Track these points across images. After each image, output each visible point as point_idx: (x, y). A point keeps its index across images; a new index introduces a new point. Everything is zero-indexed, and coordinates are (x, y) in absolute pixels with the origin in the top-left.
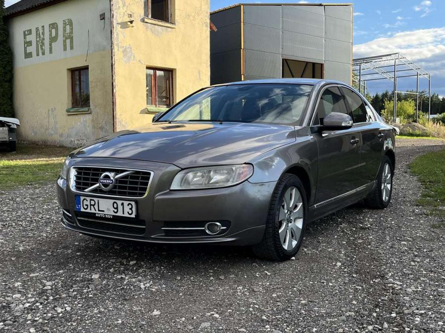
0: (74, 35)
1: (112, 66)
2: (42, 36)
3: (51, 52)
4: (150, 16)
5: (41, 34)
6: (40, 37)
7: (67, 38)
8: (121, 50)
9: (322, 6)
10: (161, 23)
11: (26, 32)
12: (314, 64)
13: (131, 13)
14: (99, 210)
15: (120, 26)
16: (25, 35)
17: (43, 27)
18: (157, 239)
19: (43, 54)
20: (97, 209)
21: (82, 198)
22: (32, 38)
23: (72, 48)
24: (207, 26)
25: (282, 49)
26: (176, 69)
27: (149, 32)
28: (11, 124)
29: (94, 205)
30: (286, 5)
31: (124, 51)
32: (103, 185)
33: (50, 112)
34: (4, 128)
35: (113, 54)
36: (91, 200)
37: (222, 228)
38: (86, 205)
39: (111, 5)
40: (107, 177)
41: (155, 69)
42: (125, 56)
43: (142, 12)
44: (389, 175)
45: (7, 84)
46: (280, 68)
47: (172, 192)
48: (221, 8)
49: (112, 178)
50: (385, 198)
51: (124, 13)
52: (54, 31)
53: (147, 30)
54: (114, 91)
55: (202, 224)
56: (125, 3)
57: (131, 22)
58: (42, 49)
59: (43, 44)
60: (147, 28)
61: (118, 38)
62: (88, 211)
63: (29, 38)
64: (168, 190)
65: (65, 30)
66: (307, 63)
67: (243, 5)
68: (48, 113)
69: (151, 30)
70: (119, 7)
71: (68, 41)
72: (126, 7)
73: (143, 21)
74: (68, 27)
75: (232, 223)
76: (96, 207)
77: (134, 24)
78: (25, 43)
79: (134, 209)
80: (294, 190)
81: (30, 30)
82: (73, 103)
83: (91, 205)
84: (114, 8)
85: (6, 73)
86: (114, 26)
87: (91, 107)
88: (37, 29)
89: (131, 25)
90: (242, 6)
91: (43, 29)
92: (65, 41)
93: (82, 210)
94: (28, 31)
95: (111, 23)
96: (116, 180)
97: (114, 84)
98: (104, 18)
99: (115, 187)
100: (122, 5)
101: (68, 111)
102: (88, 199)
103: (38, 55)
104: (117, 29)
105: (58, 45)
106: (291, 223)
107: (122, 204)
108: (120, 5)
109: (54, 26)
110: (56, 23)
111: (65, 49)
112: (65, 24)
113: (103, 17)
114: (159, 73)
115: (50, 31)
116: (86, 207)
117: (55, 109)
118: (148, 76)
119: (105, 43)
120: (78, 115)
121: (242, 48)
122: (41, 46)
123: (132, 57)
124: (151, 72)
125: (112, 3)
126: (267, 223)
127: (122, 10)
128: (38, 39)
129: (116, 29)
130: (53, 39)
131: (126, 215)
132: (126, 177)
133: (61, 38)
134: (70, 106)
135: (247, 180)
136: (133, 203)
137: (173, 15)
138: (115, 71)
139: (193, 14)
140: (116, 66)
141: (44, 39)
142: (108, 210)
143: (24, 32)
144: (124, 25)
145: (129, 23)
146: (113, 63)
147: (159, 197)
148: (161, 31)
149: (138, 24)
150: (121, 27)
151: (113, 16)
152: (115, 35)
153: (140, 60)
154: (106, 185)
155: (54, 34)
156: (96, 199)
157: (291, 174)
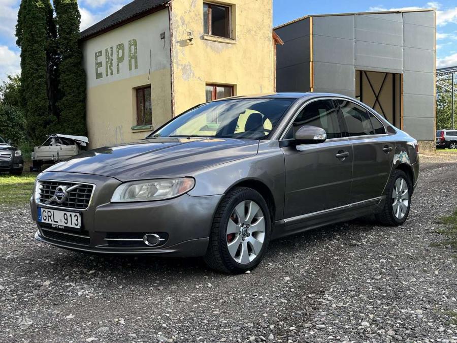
0: (138, 55)
1: (171, 83)
2: (110, 57)
3: (118, 72)
4: (210, 33)
5: (110, 55)
6: (109, 58)
7: (132, 58)
8: (180, 67)
9: (400, 13)
10: (220, 40)
11: (97, 54)
12: (394, 75)
13: (190, 31)
14: (54, 222)
15: (179, 44)
16: (96, 57)
17: (112, 48)
18: (101, 249)
19: (112, 74)
20: (53, 220)
21: (42, 210)
22: (102, 59)
23: (136, 67)
24: (269, 40)
25: (355, 60)
26: (236, 85)
27: (209, 49)
28: (80, 142)
29: (50, 216)
30: (359, 14)
31: (184, 69)
32: (58, 197)
33: (118, 130)
34: (73, 146)
35: (172, 72)
36: (48, 211)
37: (160, 240)
38: (46, 216)
39: (170, 24)
40: (61, 190)
41: (215, 85)
42: (184, 74)
43: (201, 29)
44: (406, 191)
45: (81, 104)
46: (353, 80)
47: (113, 204)
48: (291, 21)
49: (64, 191)
50: (400, 215)
51: (183, 32)
52: (121, 51)
53: (207, 48)
54: (173, 108)
55: (140, 235)
56: (184, 21)
57: (190, 40)
58: (110, 69)
59: (111, 64)
60: (207, 45)
61: (177, 57)
62: (47, 222)
63: (100, 59)
64: (109, 203)
65: (130, 51)
66: (387, 74)
67: (313, 16)
68: (116, 131)
69: (211, 47)
70: (178, 26)
71: (133, 61)
72: (185, 26)
73: (202, 38)
74: (133, 47)
75: (170, 235)
76: (52, 217)
77: (193, 42)
78: (97, 64)
79: (79, 220)
80: (251, 204)
81: (101, 52)
82: (138, 121)
83: (49, 216)
84: (173, 26)
85: (80, 93)
86: (174, 45)
87: (153, 125)
88: (107, 50)
89: (190, 43)
90: (311, 18)
91: (112, 51)
92: (130, 61)
93: (43, 221)
94: (99, 52)
95: (171, 42)
96: (68, 192)
97: (173, 101)
98: (164, 38)
99: (67, 199)
100: (181, 24)
101: (133, 129)
102: (47, 210)
103: (107, 75)
104: (177, 48)
105: (124, 65)
106: (248, 236)
107: (71, 215)
108: (179, 24)
109: (121, 46)
110: (123, 44)
111: (130, 69)
112: (130, 44)
113: (163, 36)
114: (219, 89)
115: (118, 52)
116: (45, 218)
117: (122, 127)
118: (207, 92)
119: (165, 61)
120: (142, 133)
121: (311, 60)
122: (110, 66)
123: (192, 75)
124: (211, 88)
125: (171, 22)
126: (211, 235)
127: (181, 29)
128: (107, 60)
129: (175, 48)
130: (120, 60)
131: (74, 226)
132: (75, 190)
133: (126, 59)
134: (135, 124)
135: (186, 193)
136: (78, 214)
137: (234, 31)
138: (175, 88)
139: (255, 29)
140: (175, 84)
141: (112, 60)
142: (61, 220)
143: (96, 54)
144: (183, 43)
145: (188, 41)
146: (173, 81)
147: (99, 209)
148: (220, 47)
149: (197, 41)
150: (180, 46)
151: (172, 35)
152: (174, 54)
153: (199, 78)
154: (59, 198)
155: (120, 55)
156: (52, 211)
157: (245, 188)
